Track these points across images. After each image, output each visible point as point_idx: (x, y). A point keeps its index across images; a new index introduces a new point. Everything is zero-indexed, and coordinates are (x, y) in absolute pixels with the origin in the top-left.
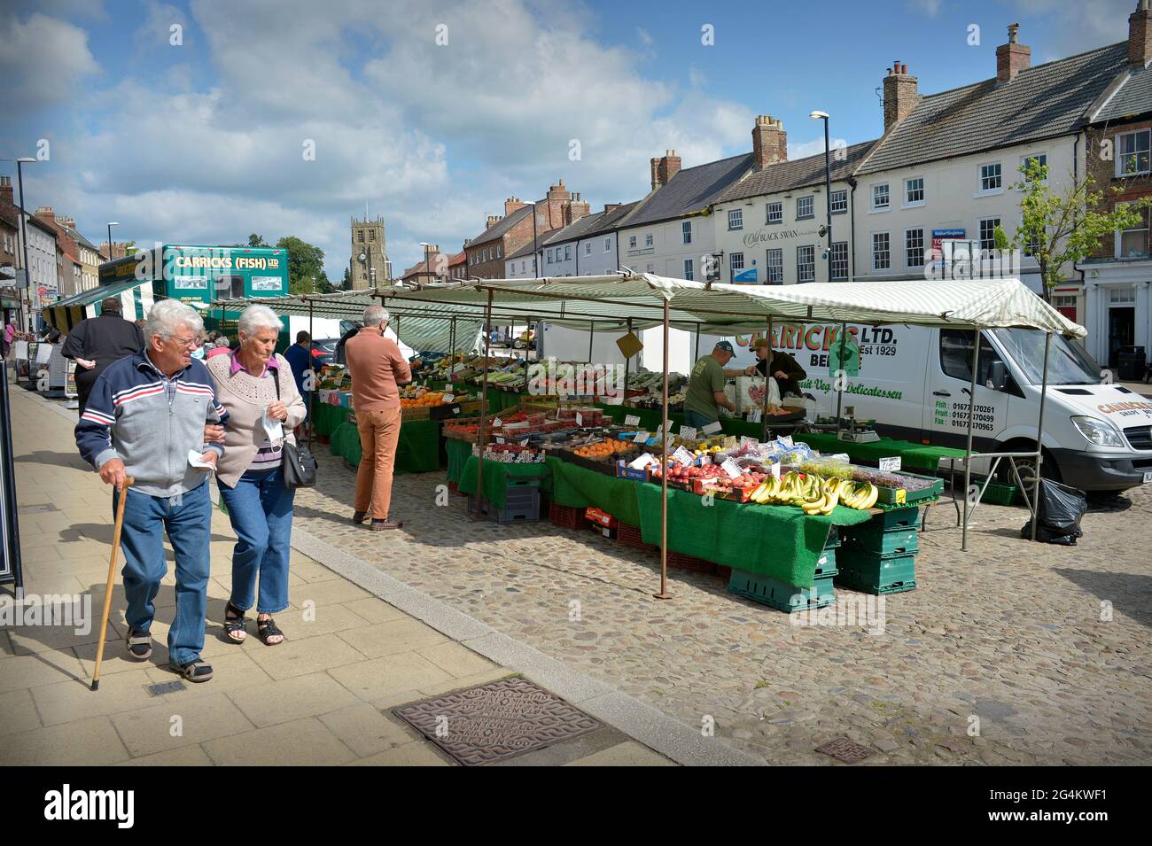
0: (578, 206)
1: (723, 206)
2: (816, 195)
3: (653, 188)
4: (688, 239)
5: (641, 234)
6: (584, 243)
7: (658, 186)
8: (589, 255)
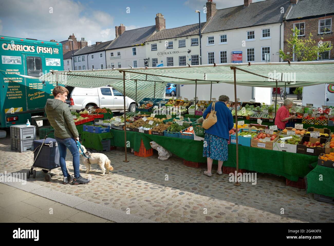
0: (84, 42)
1: (149, 42)
2: (186, 39)
3: (116, 36)
4: (135, 53)
5: (115, 52)
6: (90, 55)
7: (118, 36)
8: (93, 59)
